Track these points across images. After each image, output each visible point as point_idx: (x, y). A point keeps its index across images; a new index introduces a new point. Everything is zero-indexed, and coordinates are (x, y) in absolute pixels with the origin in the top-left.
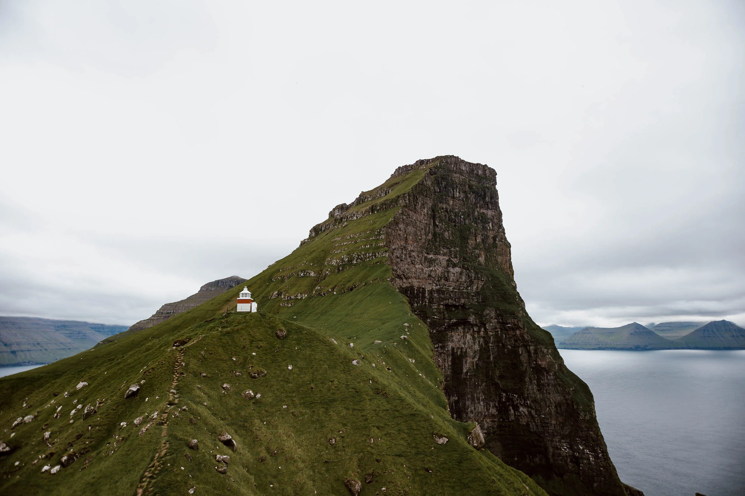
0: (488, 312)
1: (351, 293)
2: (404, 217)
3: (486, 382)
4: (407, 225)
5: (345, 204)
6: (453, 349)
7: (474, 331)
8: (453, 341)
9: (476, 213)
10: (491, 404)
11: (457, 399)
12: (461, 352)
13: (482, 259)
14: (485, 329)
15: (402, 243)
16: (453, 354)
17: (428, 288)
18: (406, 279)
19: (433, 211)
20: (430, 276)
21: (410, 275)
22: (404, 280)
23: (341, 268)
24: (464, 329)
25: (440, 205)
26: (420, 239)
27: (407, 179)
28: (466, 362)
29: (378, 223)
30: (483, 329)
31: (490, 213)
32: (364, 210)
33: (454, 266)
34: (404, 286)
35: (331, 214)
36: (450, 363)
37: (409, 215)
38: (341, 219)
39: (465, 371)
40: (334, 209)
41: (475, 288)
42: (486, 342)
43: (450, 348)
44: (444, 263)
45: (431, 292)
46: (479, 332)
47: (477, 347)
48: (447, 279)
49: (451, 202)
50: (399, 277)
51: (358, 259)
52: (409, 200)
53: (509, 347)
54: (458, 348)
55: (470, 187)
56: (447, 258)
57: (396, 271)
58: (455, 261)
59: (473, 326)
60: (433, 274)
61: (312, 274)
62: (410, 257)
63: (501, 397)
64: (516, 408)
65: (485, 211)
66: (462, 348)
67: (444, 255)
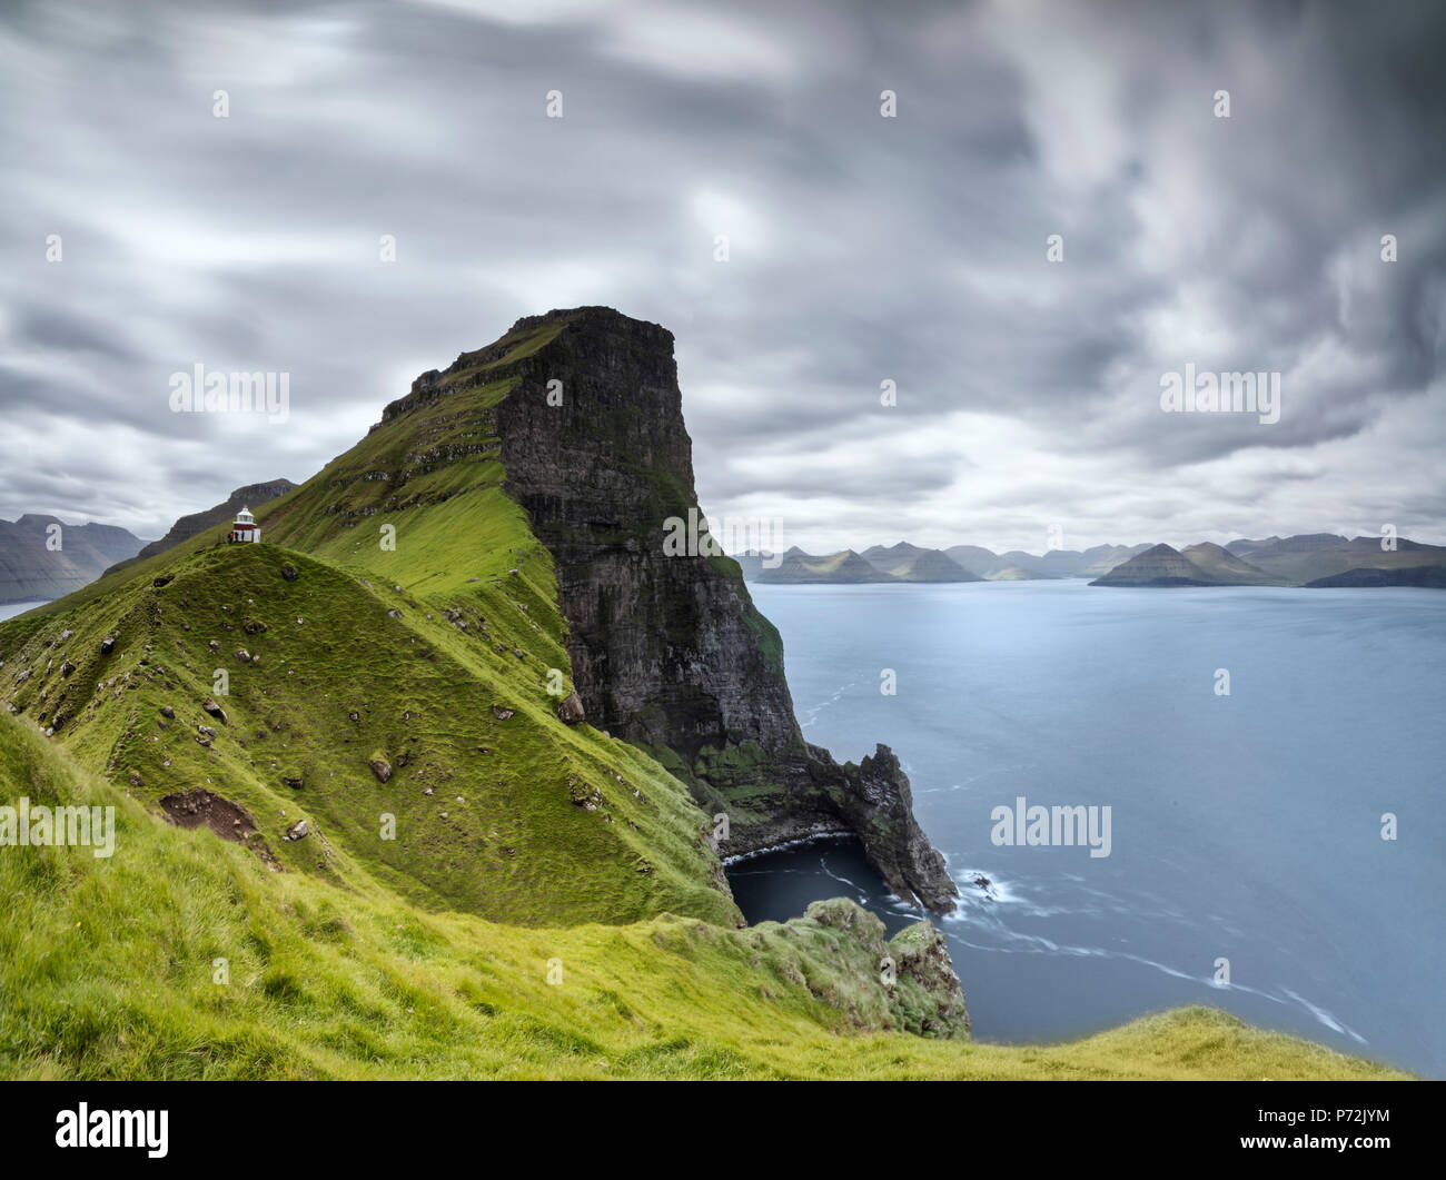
0: (655, 533)
1: (444, 504)
2: (528, 392)
3: (647, 633)
4: (532, 404)
5: (436, 371)
6: (601, 587)
7: (632, 562)
8: (600, 576)
9: (641, 392)
10: (654, 662)
11: (604, 657)
12: (613, 591)
13: (648, 459)
14: (650, 559)
15: (526, 431)
16: (601, 593)
17: (565, 497)
18: (532, 484)
19: (574, 385)
20: (567, 480)
21: (537, 478)
22: (529, 485)
23: (429, 468)
24: (618, 558)
25: (585, 378)
26: (553, 427)
27: (534, 336)
28: (620, 606)
29: (486, 400)
30: (645, 559)
31: (662, 394)
32: (465, 379)
33: (606, 467)
34: (529, 493)
35: (416, 385)
36: (596, 608)
37: (535, 390)
38: (430, 393)
39: (617, 618)
40: (420, 379)
41: (635, 498)
42: (650, 577)
43: (597, 587)
44: (590, 463)
45: (570, 503)
46: (639, 563)
47: (636, 584)
48: (594, 486)
49: (603, 375)
50: (520, 480)
51: (454, 453)
52: (535, 368)
53: (682, 582)
54: (609, 587)
55: (634, 354)
56: (594, 455)
57: (516, 471)
58: (607, 460)
59: (631, 554)
60: (573, 478)
61: (386, 477)
62: (537, 451)
63: (665, 652)
64: (686, 665)
65: (655, 391)
66: (614, 586)
67: (590, 450)
